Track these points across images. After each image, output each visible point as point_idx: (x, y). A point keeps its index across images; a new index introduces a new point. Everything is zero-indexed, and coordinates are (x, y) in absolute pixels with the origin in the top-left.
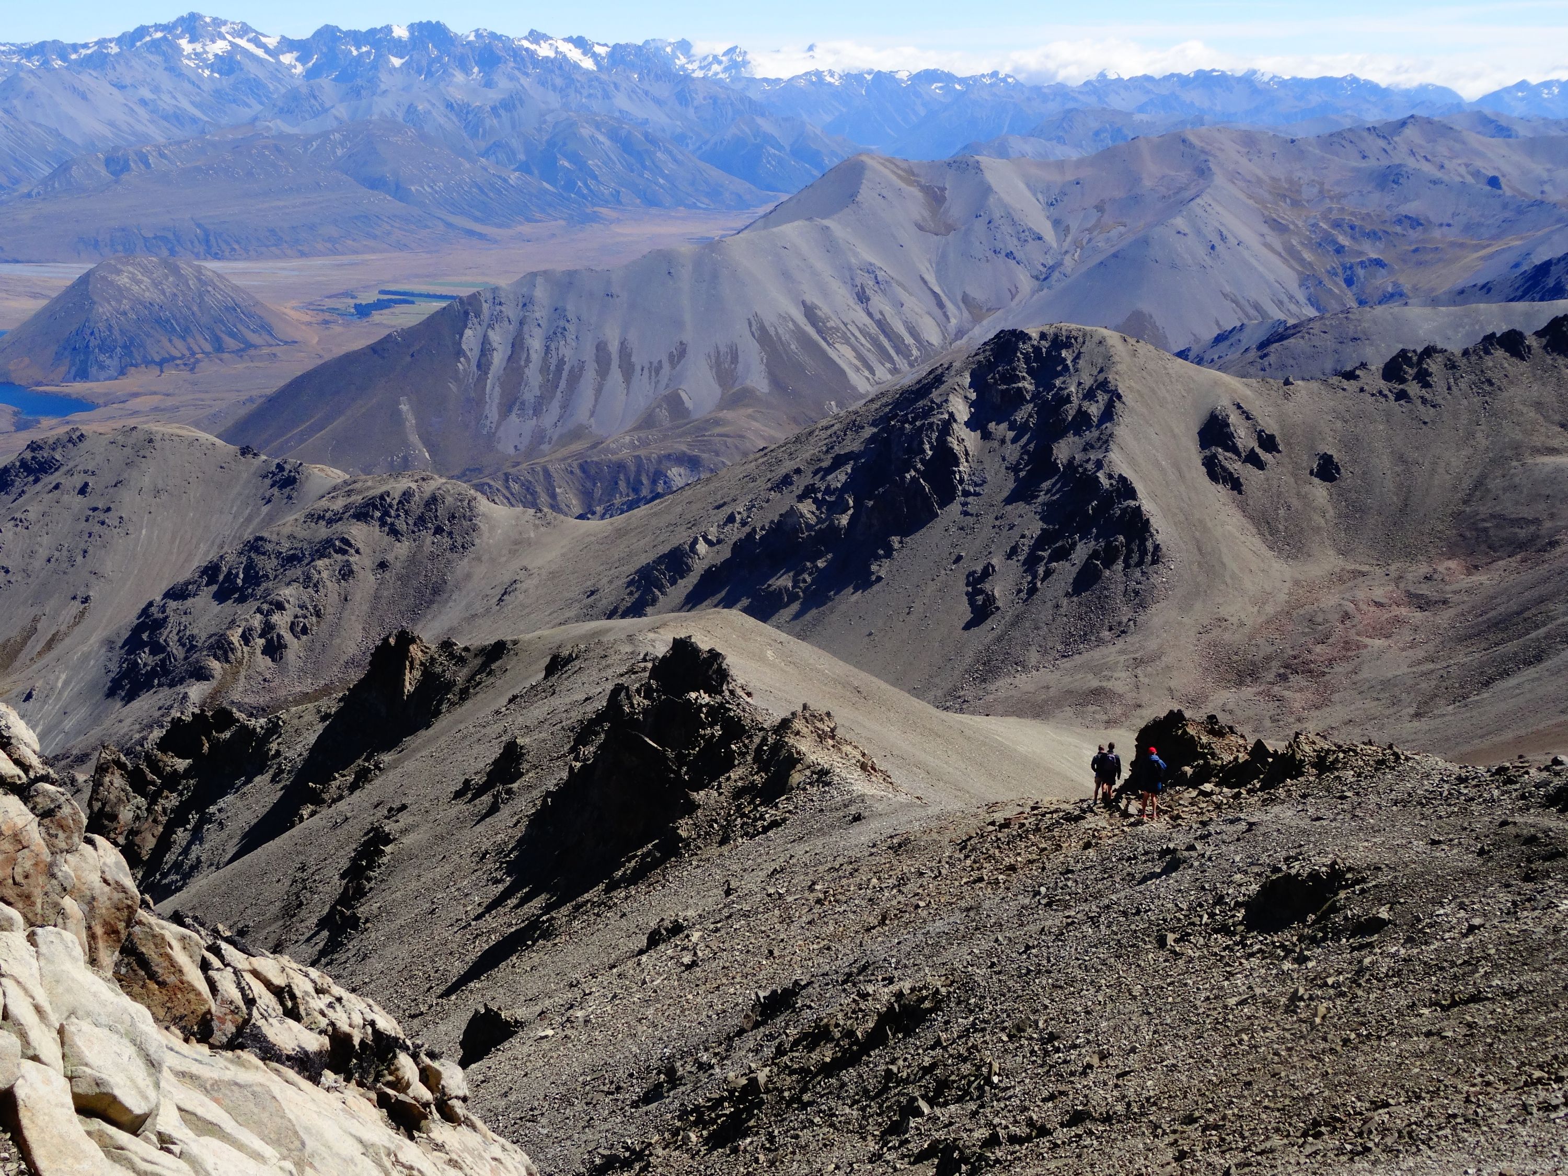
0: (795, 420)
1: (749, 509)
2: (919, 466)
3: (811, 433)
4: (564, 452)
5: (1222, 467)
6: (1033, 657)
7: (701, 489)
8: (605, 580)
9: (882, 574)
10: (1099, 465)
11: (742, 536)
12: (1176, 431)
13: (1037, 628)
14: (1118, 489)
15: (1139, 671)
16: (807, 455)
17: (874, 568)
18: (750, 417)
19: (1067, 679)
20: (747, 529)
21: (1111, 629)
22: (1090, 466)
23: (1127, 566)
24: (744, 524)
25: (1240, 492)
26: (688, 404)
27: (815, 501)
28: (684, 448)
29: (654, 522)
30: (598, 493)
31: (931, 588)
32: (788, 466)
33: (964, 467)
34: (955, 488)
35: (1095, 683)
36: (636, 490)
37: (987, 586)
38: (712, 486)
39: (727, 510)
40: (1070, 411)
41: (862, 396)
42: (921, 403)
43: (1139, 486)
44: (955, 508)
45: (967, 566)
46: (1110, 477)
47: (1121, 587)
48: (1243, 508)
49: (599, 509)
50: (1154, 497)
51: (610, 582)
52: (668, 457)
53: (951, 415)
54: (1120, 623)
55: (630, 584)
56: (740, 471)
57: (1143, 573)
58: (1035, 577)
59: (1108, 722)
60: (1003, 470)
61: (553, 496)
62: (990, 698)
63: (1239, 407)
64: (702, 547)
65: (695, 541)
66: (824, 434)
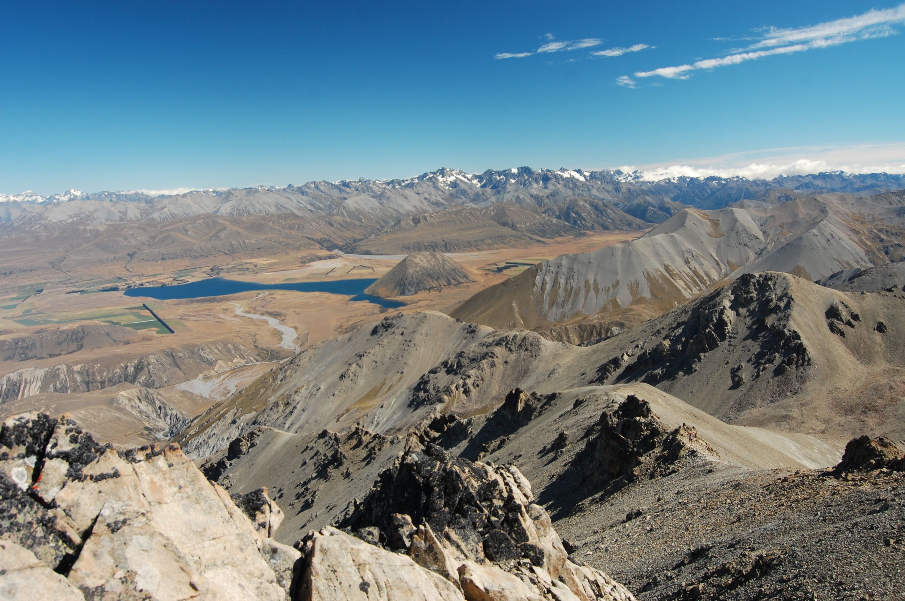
0: (661, 309)
1: (644, 343)
2: (711, 326)
3: (668, 314)
4: (573, 321)
5: (837, 328)
6: (759, 402)
7: (625, 335)
8: (588, 370)
9: (697, 369)
10: (785, 326)
11: (642, 353)
12: (817, 313)
13: (760, 391)
14: (793, 336)
15: (803, 409)
16: (667, 322)
17: (694, 366)
18: (643, 308)
19: (773, 411)
20: (643, 351)
21: (791, 391)
22: (781, 327)
23: (797, 366)
24: (642, 348)
25: (844, 337)
26: (620, 303)
27: (670, 340)
28: (618, 319)
29: (607, 347)
30: (585, 336)
31: (717, 374)
32: (659, 326)
33: (729, 327)
34: (726, 335)
35: (784, 413)
36: (600, 336)
37: (739, 374)
38: (629, 334)
39: (635, 344)
40: (772, 305)
41: (688, 300)
42: (711, 303)
43: (801, 335)
44: (726, 343)
45: (731, 366)
46: (789, 331)
47: (795, 375)
48: (846, 344)
49: (586, 342)
50: (807, 339)
51: (591, 370)
52: (612, 323)
53: (724, 307)
54: (794, 389)
55: (597, 371)
56: (640, 328)
57: (804, 369)
58: (759, 370)
59: (790, 429)
60: (746, 329)
61: (569, 337)
62: (741, 418)
63: (843, 303)
64: (626, 357)
65: (623, 355)
66: (673, 315)
